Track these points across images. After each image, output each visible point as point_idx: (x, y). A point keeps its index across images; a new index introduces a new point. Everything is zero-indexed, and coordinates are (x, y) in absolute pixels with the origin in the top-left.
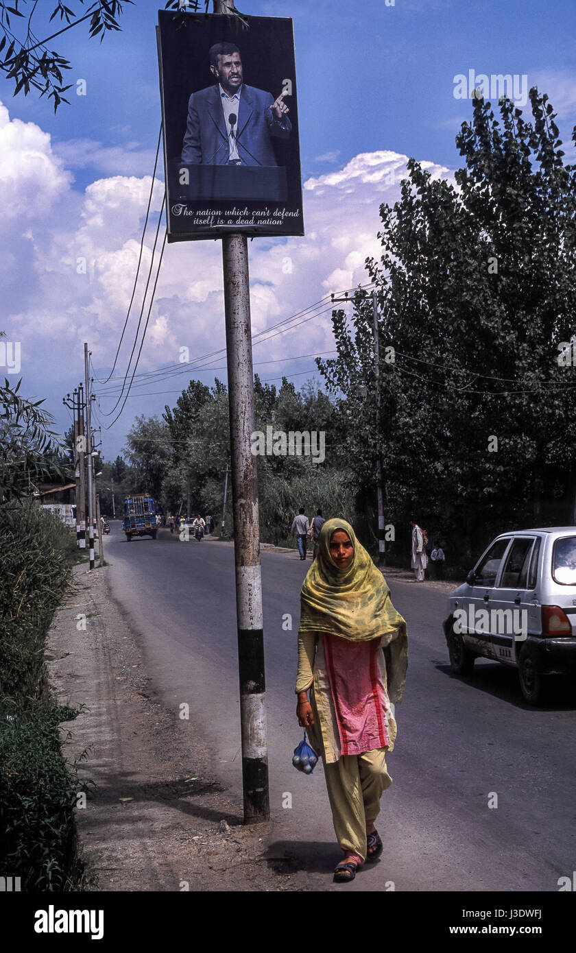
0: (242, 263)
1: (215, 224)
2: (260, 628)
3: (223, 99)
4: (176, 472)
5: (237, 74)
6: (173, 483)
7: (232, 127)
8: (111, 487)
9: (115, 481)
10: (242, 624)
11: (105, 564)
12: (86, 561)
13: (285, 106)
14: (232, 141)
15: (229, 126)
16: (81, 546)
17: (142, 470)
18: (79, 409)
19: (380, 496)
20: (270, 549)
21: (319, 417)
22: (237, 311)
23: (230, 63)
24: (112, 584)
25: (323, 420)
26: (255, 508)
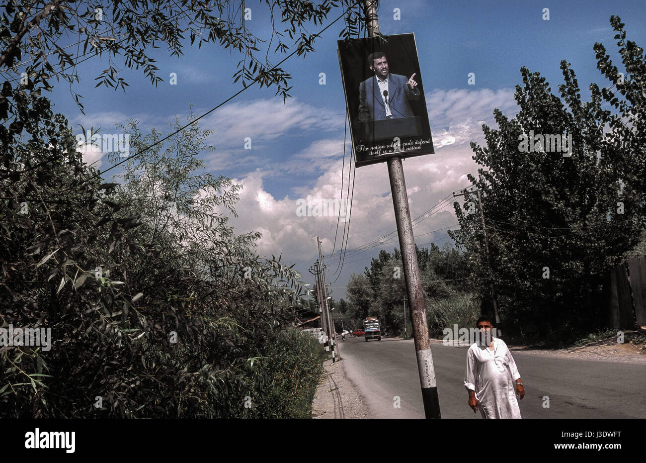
0: (400, 174)
1: (382, 153)
2: (435, 386)
3: (379, 83)
4: (376, 304)
5: (385, 68)
6: (375, 310)
7: (386, 98)
8: (340, 316)
9: (342, 312)
10: (424, 385)
11: (341, 359)
12: (331, 358)
13: (415, 82)
14: (387, 106)
15: (384, 97)
16: (327, 351)
17: (357, 305)
18: (318, 274)
19: (495, 304)
20: (434, 341)
21: (453, 263)
22: (400, 202)
23: (381, 63)
24: (346, 370)
25: (456, 265)
26: (424, 316)
